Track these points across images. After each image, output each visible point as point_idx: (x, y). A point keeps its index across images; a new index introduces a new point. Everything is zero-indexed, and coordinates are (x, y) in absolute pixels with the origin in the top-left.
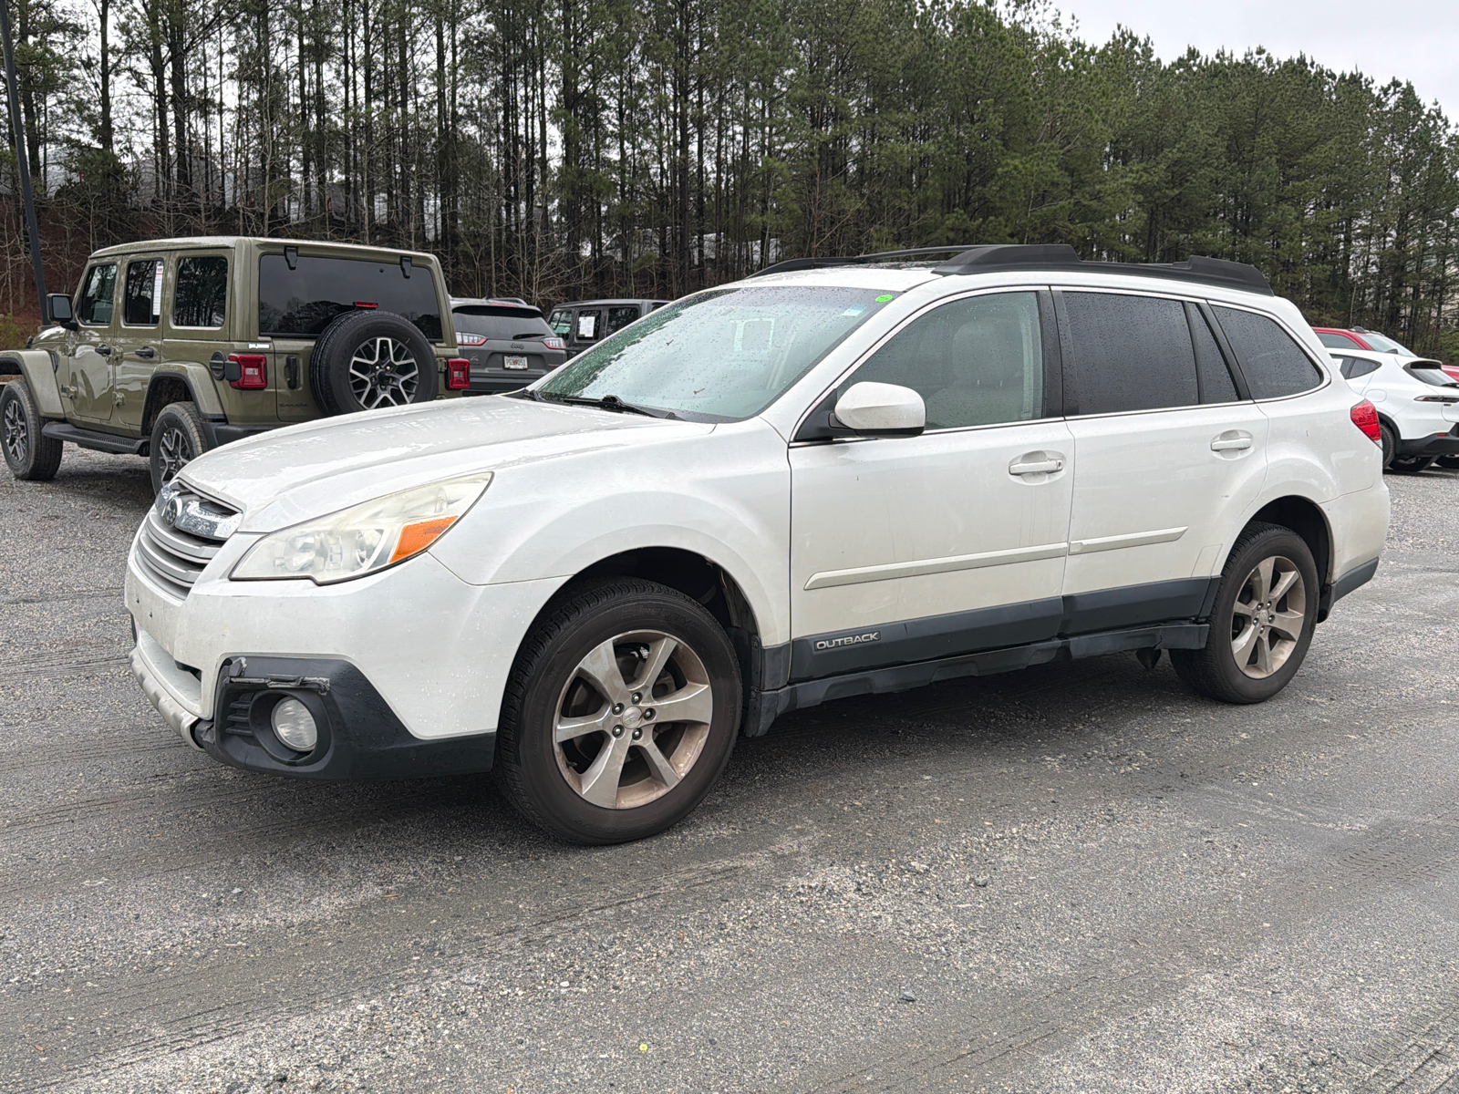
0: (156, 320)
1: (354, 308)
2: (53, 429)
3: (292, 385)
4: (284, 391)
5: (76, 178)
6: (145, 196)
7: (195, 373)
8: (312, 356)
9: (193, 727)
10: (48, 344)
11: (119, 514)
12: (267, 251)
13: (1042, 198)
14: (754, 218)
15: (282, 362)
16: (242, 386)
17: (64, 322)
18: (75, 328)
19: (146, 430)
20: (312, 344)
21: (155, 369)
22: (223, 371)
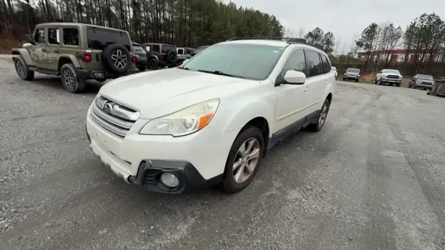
0: (58, 43)
1: (111, 43)
2: (31, 68)
3: (98, 60)
4: (96, 62)
5: (21, 10)
6: (39, 15)
7: (72, 57)
8: (102, 54)
9: (128, 178)
10: (26, 48)
11: (54, 90)
12: (89, 28)
13: (220, 30)
14: (171, 29)
15: (95, 55)
16: (85, 60)
17: (31, 43)
18: (34, 44)
19: (59, 70)
20: (101, 51)
21: (60, 55)
22: (79, 57)
